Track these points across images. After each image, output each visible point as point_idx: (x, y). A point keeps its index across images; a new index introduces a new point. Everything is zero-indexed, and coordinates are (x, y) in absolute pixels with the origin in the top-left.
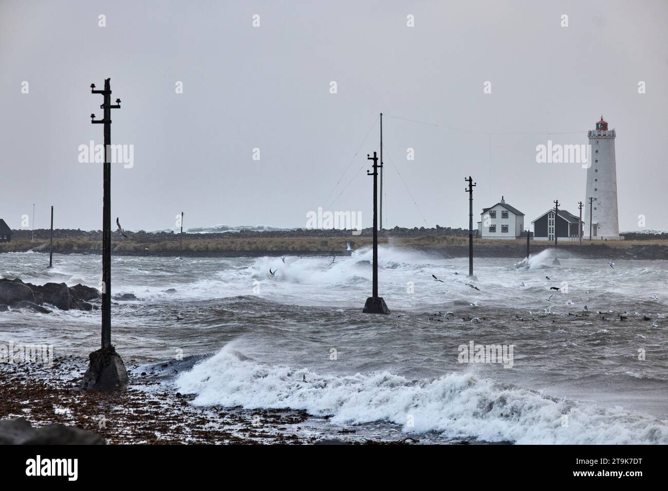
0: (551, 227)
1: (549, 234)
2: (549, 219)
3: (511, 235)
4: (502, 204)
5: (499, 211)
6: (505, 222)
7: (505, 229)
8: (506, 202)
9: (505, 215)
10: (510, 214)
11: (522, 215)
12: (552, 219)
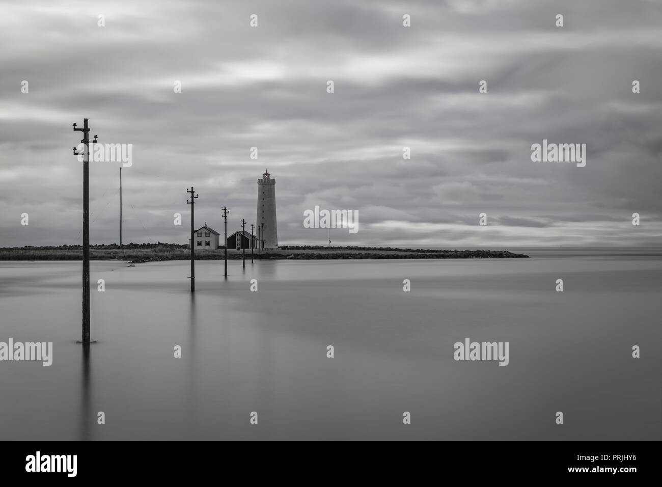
0: (238, 242)
1: (236, 247)
2: (237, 237)
3: (212, 247)
4: (205, 228)
5: (204, 232)
6: (207, 239)
7: (208, 244)
8: (208, 226)
9: (207, 235)
10: (211, 234)
11: (219, 234)
12: (238, 237)
